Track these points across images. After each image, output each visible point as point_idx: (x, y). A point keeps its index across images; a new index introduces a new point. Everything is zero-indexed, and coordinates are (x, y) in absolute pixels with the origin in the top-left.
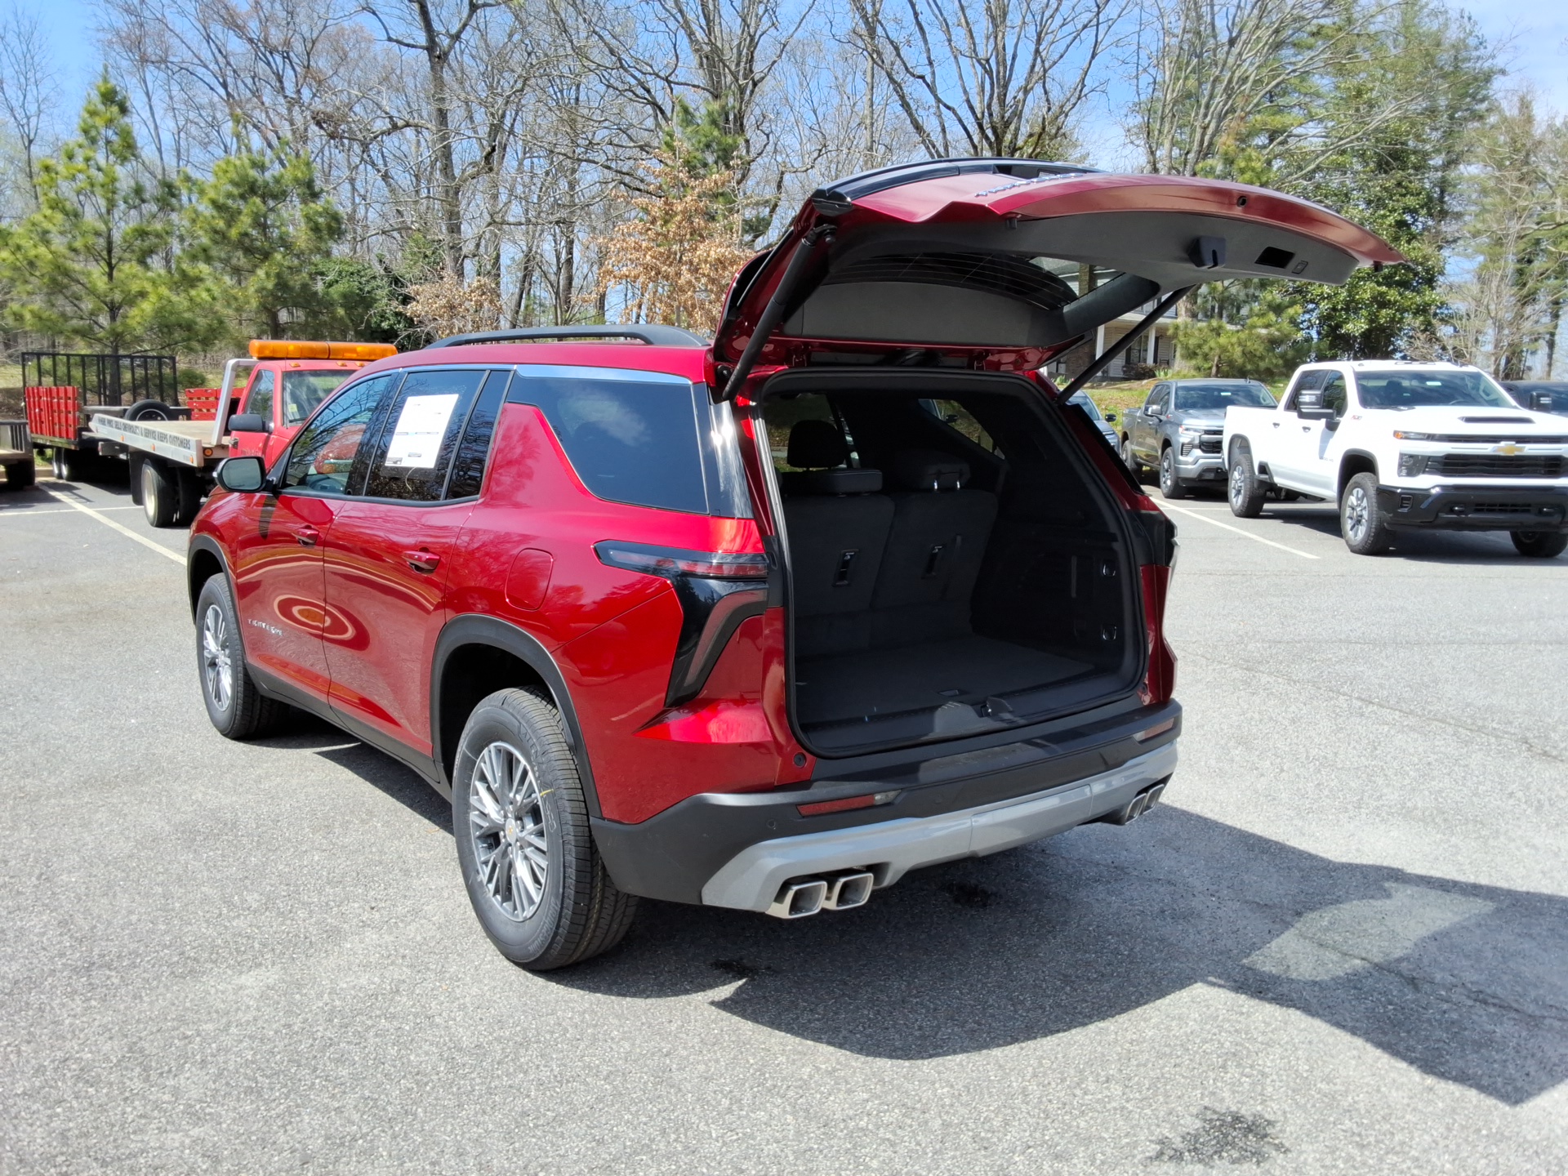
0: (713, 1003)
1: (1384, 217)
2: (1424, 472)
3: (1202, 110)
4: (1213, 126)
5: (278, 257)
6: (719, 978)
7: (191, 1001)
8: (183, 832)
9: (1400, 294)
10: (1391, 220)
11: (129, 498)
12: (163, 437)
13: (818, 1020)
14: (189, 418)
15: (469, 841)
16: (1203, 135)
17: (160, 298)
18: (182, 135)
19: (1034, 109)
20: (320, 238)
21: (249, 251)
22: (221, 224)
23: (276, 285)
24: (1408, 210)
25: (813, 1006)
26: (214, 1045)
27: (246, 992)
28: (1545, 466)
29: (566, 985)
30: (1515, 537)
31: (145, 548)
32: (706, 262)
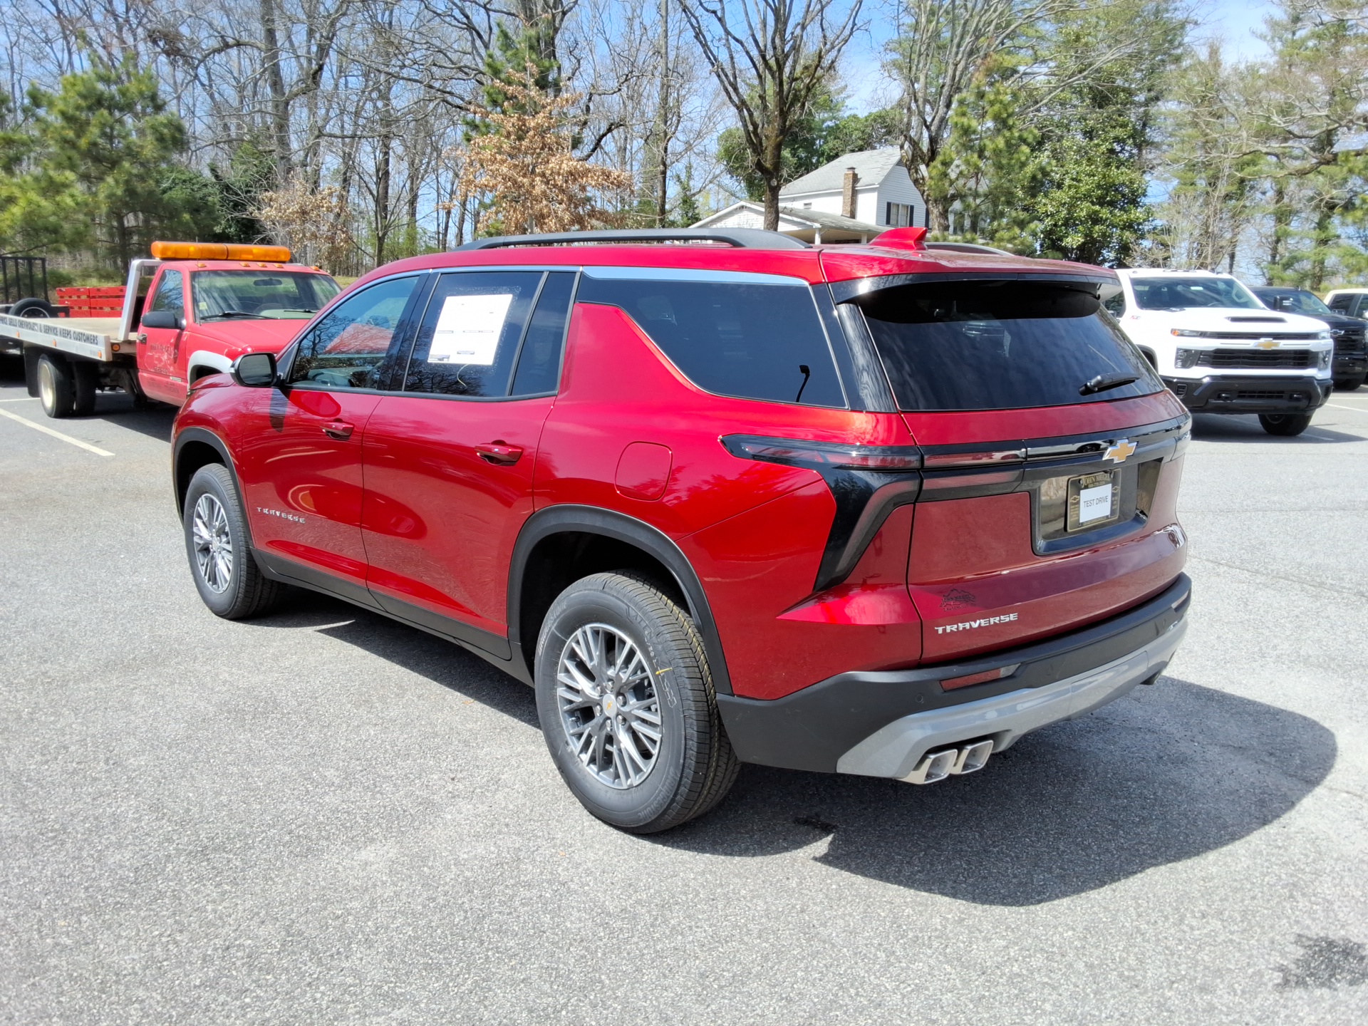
0: (815, 859)
1: (1098, 145)
2: (1197, 364)
3: (954, 49)
4: (963, 63)
5: (126, 165)
6: (808, 834)
7: (324, 879)
8: (229, 712)
9: (1111, 213)
10: (1103, 148)
11: (25, 390)
12: (66, 334)
13: (919, 871)
14: (67, 315)
15: (556, 714)
16: (955, 70)
17: (30, 202)
18: (15, 49)
19: (811, 46)
20: (165, 148)
21: (97, 160)
22: (70, 134)
23: (125, 191)
24: (1117, 140)
25: (908, 859)
26: (369, 923)
27: (374, 867)
28: (1295, 358)
29: (673, 847)
30: (1262, 419)
31: (53, 438)
32: (559, 174)
